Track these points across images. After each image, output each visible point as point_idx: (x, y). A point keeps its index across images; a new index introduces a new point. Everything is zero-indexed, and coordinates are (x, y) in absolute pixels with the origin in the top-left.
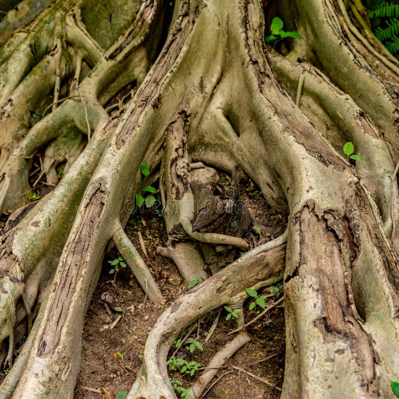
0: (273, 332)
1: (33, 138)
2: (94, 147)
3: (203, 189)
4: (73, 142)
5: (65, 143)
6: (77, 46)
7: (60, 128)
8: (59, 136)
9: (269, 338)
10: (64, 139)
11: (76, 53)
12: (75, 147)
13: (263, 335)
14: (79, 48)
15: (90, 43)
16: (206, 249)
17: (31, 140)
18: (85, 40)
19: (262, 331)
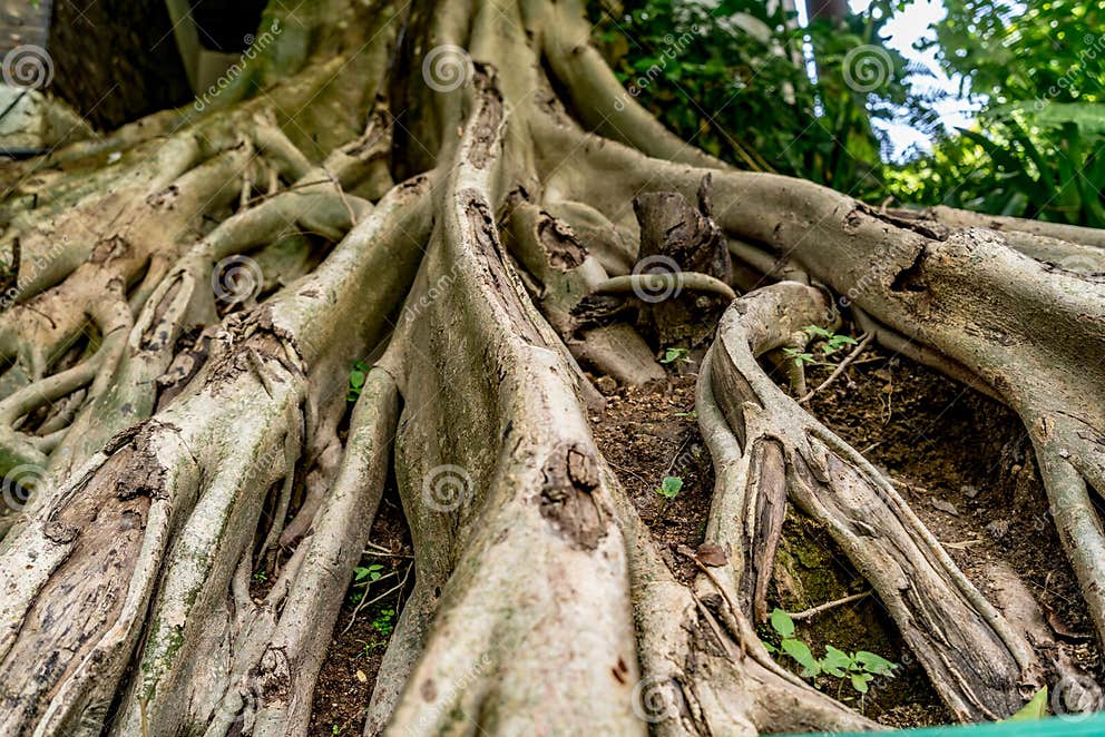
0: (858, 407)
1: (228, 234)
2: (389, 210)
3: (668, 199)
4: (292, 259)
5: (279, 258)
6: (271, 155)
7: (272, 231)
8: (268, 244)
9: (853, 420)
10: (277, 251)
11: (268, 165)
12: (297, 266)
13: (841, 414)
14: (274, 157)
15: (294, 152)
16: (671, 313)
17: (225, 236)
18: (287, 147)
19: (839, 407)
